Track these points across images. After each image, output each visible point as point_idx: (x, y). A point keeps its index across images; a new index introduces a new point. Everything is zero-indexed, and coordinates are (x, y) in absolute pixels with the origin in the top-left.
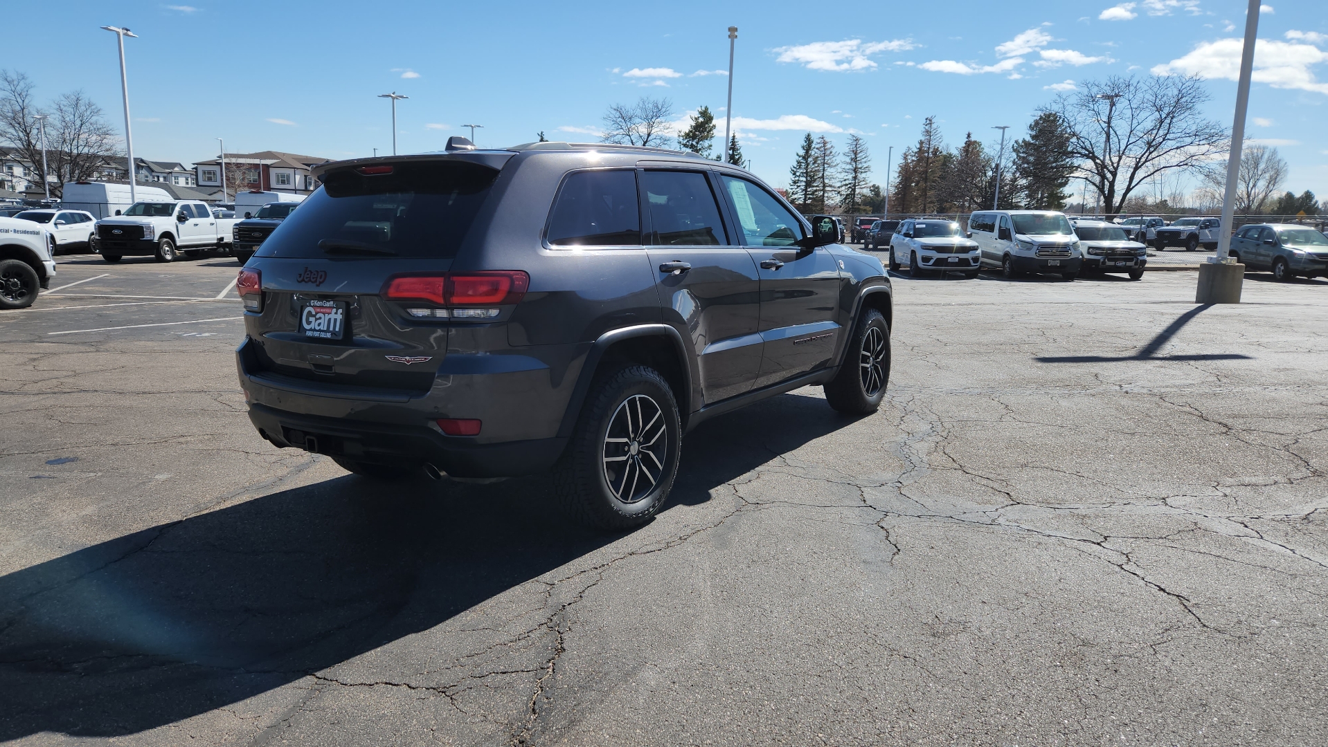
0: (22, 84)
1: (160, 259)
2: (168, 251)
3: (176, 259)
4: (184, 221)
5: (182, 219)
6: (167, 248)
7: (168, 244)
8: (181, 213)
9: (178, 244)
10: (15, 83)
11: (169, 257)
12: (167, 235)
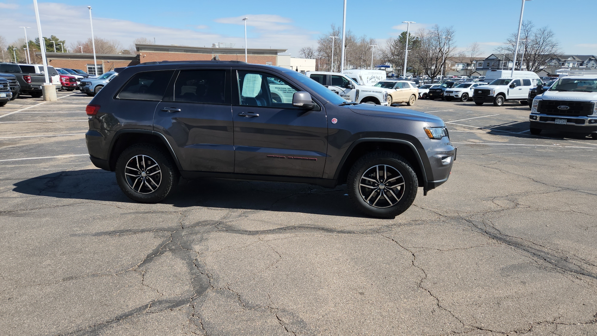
0: (529, 26)
1: (496, 105)
2: (500, 101)
3: (503, 105)
4: (514, 87)
5: (512, 86)
6: (500, 100)
7: (501, 98)
8: (513, 84)
9: (507, 98)
10: (527, 26)
11: (500, 104)
12: (502, 94)
